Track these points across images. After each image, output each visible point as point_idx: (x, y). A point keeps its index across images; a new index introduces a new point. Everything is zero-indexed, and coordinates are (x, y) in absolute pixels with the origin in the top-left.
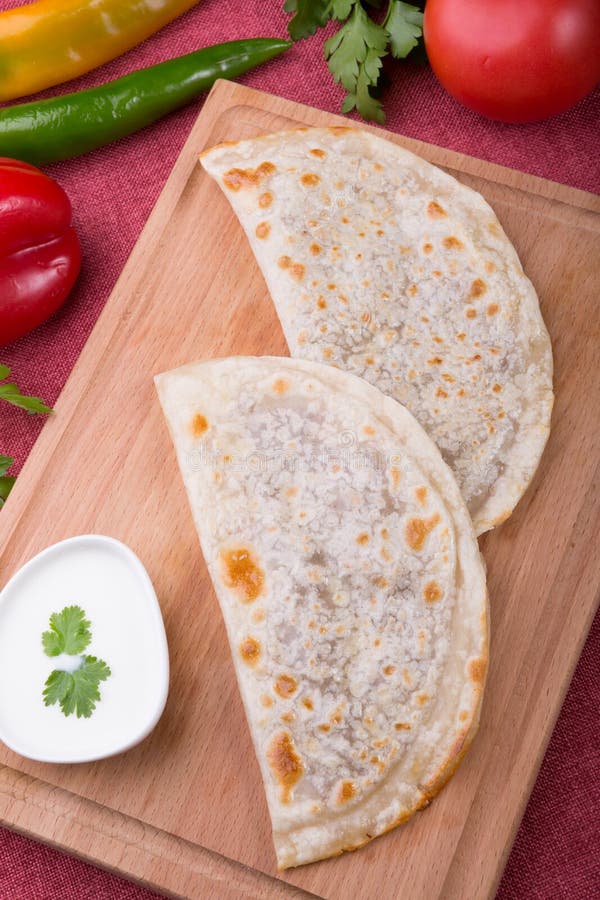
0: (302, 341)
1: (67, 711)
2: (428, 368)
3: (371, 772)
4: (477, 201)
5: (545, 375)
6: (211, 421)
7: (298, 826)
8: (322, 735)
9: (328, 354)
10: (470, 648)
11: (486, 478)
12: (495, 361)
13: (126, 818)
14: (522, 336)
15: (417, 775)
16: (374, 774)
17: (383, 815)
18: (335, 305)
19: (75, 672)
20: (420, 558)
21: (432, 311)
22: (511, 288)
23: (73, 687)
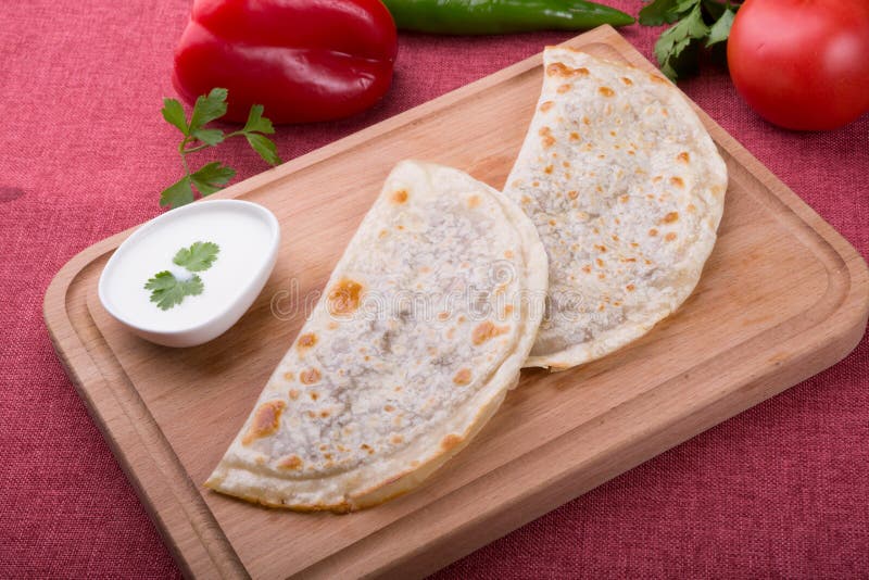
0: (515, 184)
1: (153, 299)
2: (590, 250)
3: (319, 462)
4: (720, 170)
5: (675, 299)
6: (411, 200)
7: (240, 465)
8: (307, 419)
9: (526, 201)
10: (458, 426)
11: (570, 336)
12: (643, 269)
13: (139, 400)
14: (678, 266)
15: (351, 486)
16: (320, 465)
17: (304, 495)
18: (558, 176)
19: (181, 282)
20: (472, 350)
21: (627, 218)
22: (696, 230)
23: (171, 288)
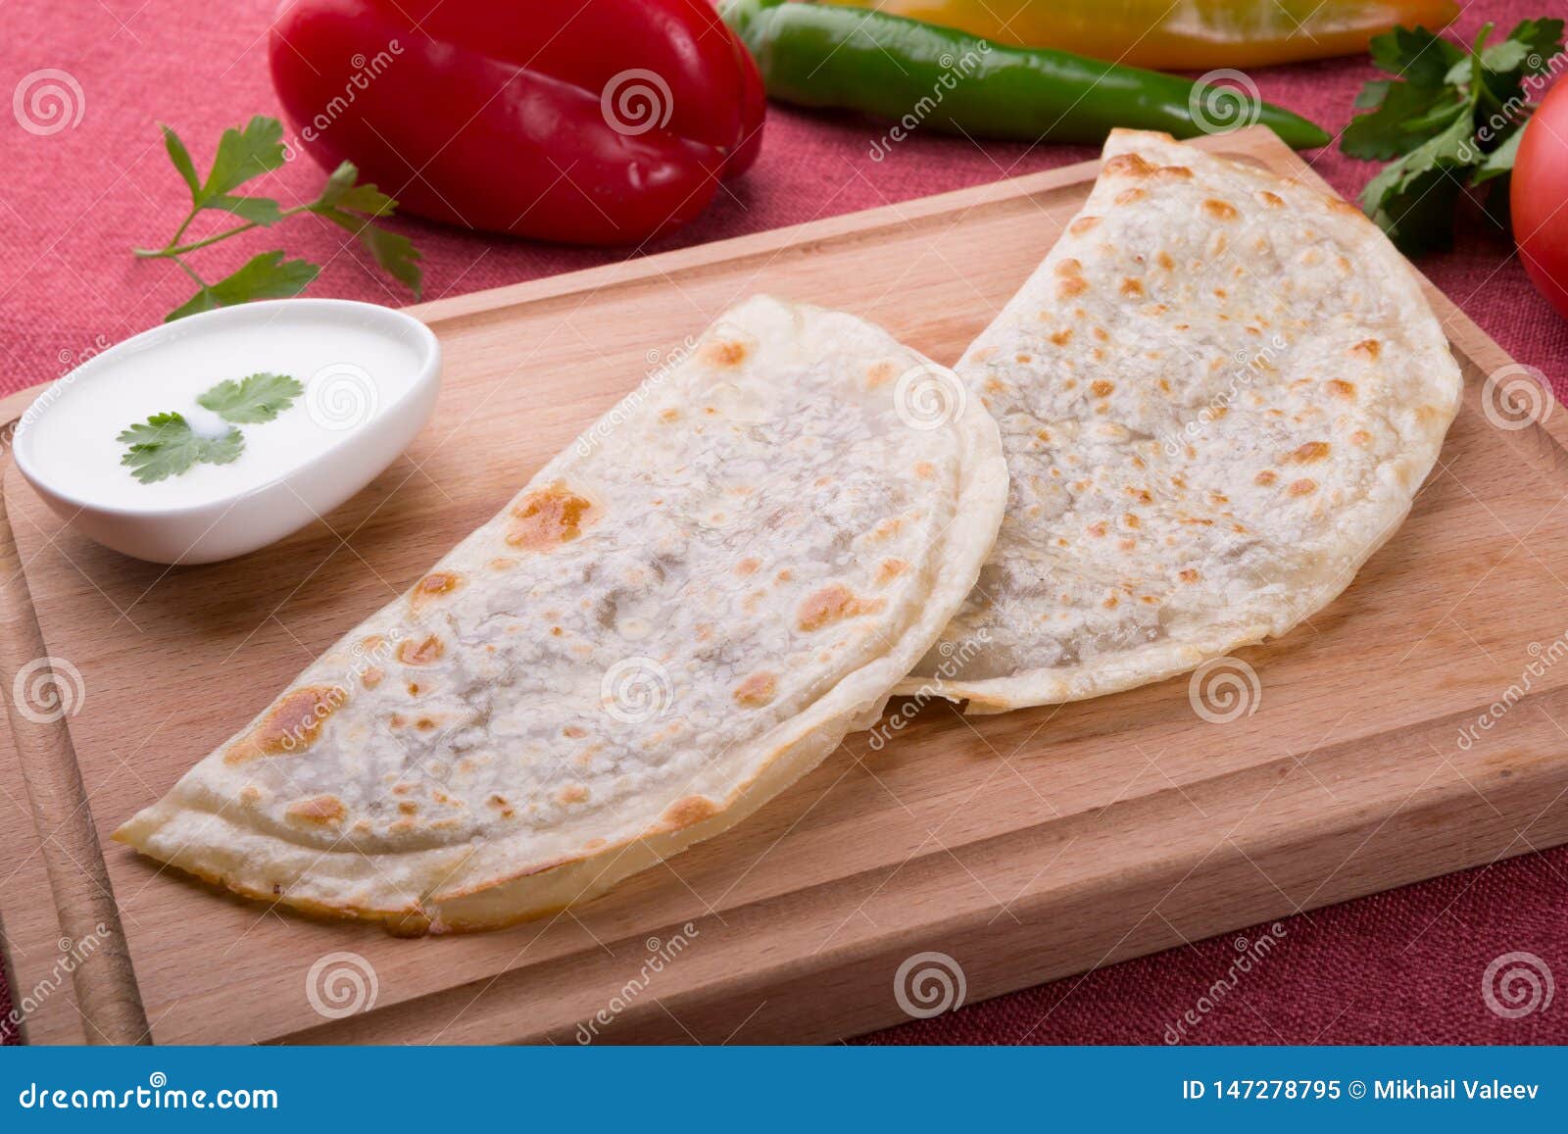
0: (980, 358)
1: (127, 460)
2: (1117, 496)
3: (385, 818)
4: (1446, 382)
5: (1285, 608)
7: (205, 802)
8: (384, 729)
9: (995, 386)
10: (713, 787)
11: (1027, 651)
12: (1226, 540)
14: (1307, 545)
15: (440, 876)
16: (383, 826)
17: (328, 882)
18: (1080, 353)
19: (200, 438)
20: (792, 638)
21: (1213, 446)
22: (1363, 480)
23: (174, 446)
